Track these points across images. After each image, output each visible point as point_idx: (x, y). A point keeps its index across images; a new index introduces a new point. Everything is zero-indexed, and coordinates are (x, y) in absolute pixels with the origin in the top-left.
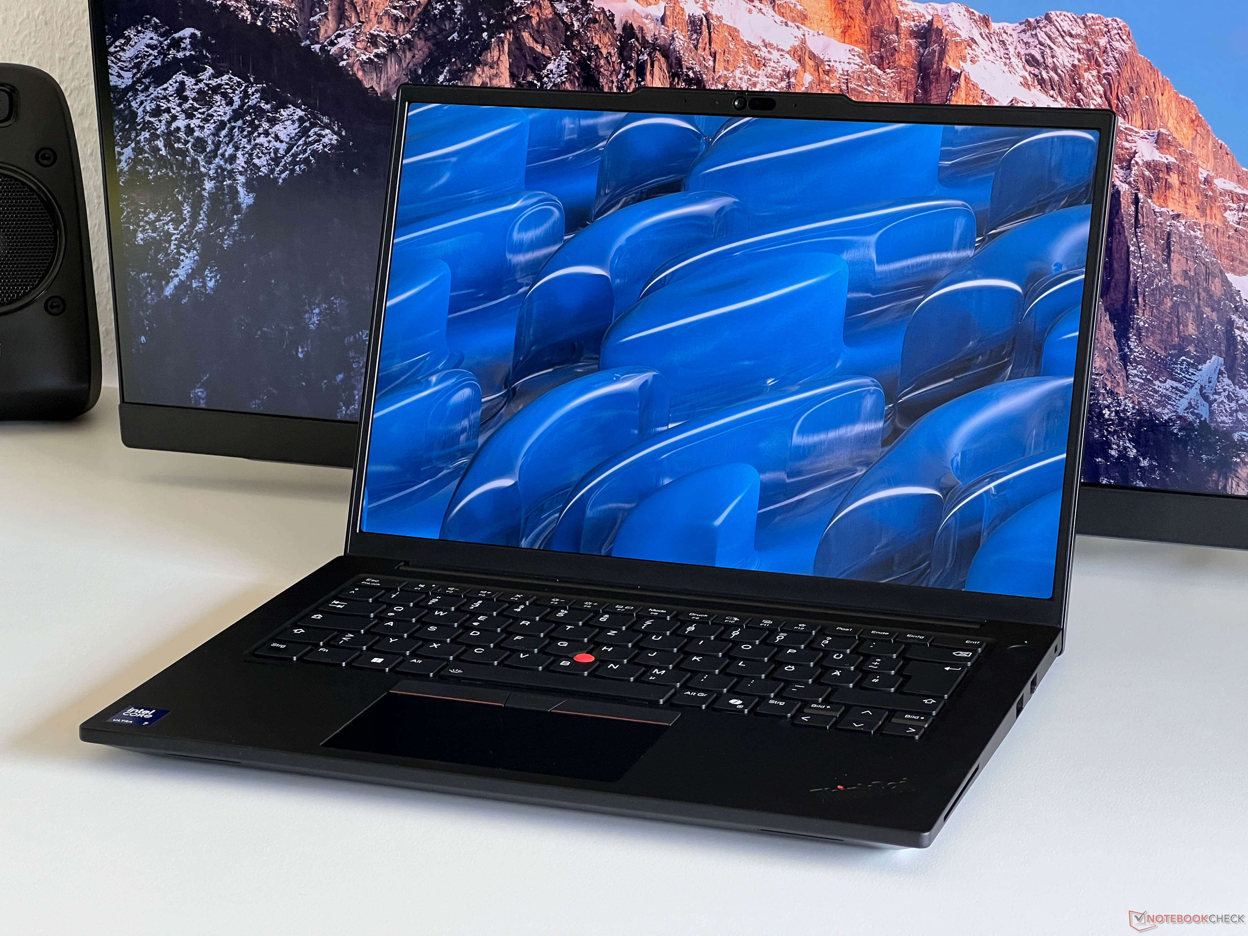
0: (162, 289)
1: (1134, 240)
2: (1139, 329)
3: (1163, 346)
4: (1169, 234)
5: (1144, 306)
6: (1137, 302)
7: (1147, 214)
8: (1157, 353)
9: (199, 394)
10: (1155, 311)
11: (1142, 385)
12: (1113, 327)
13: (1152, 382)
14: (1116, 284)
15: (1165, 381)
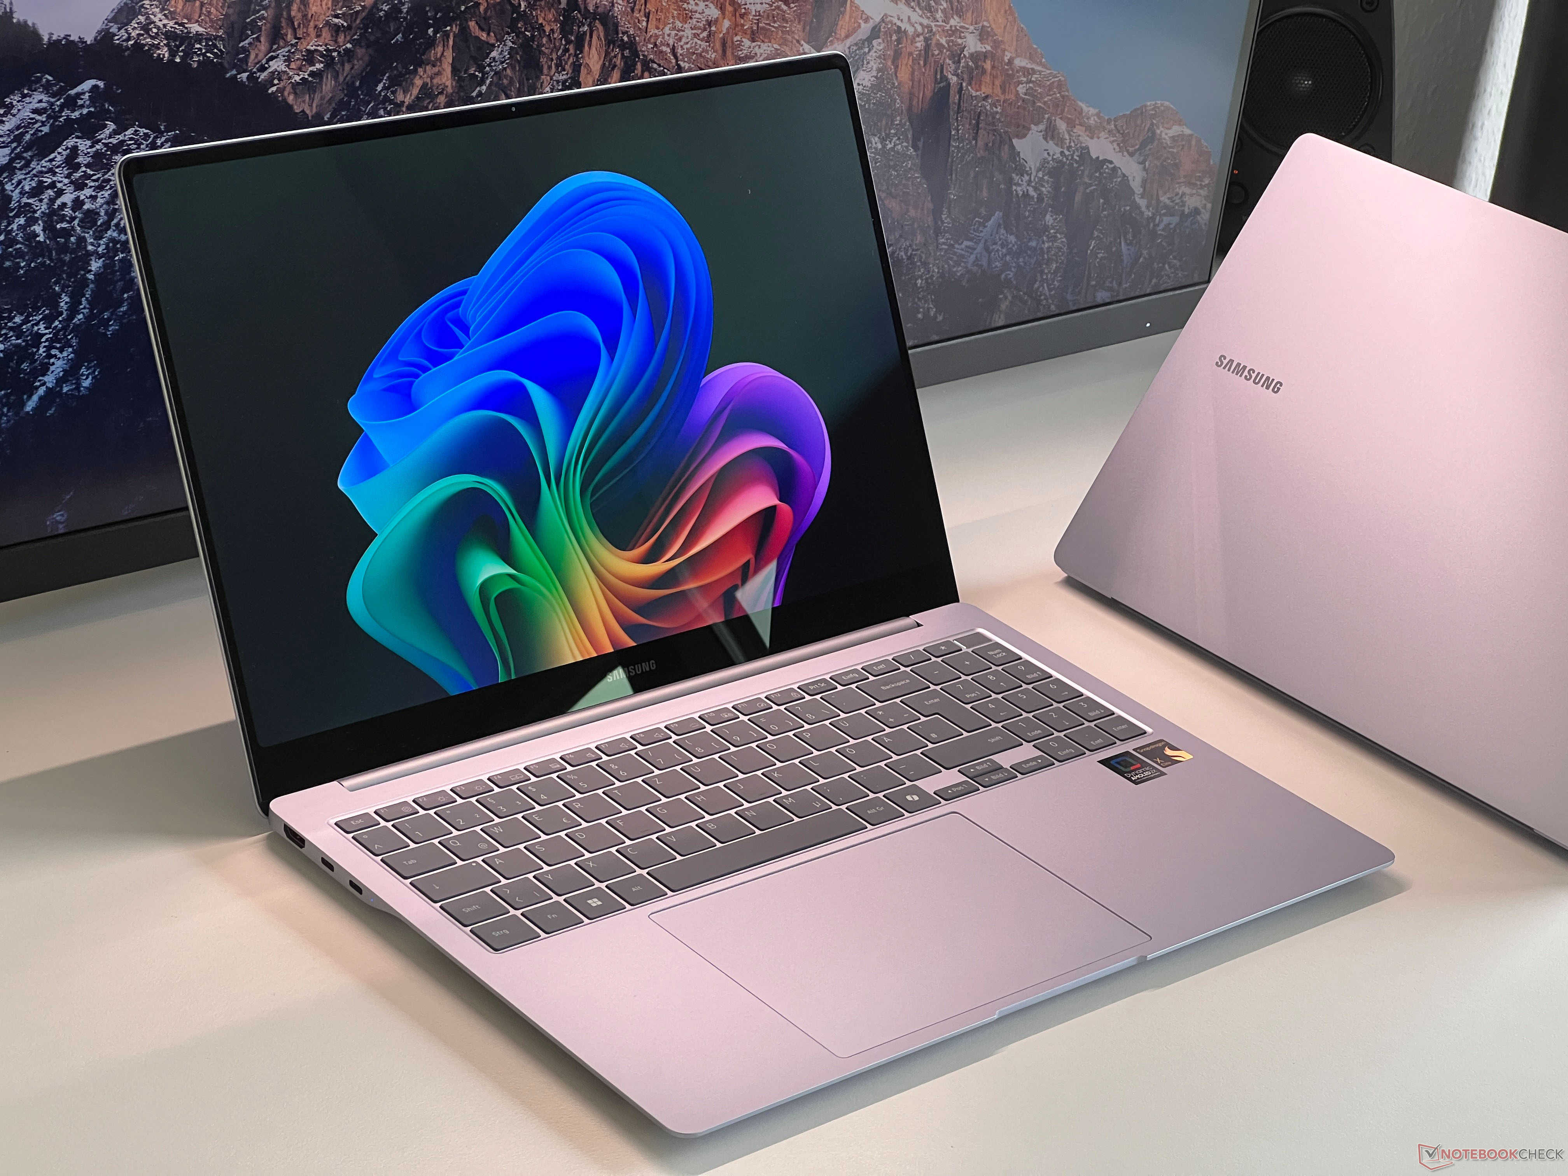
1: (956, 124)
4: (980, 114)
7: (967, 100)
10: (962, 183)
11: (946, 250)
15: (962, 242)
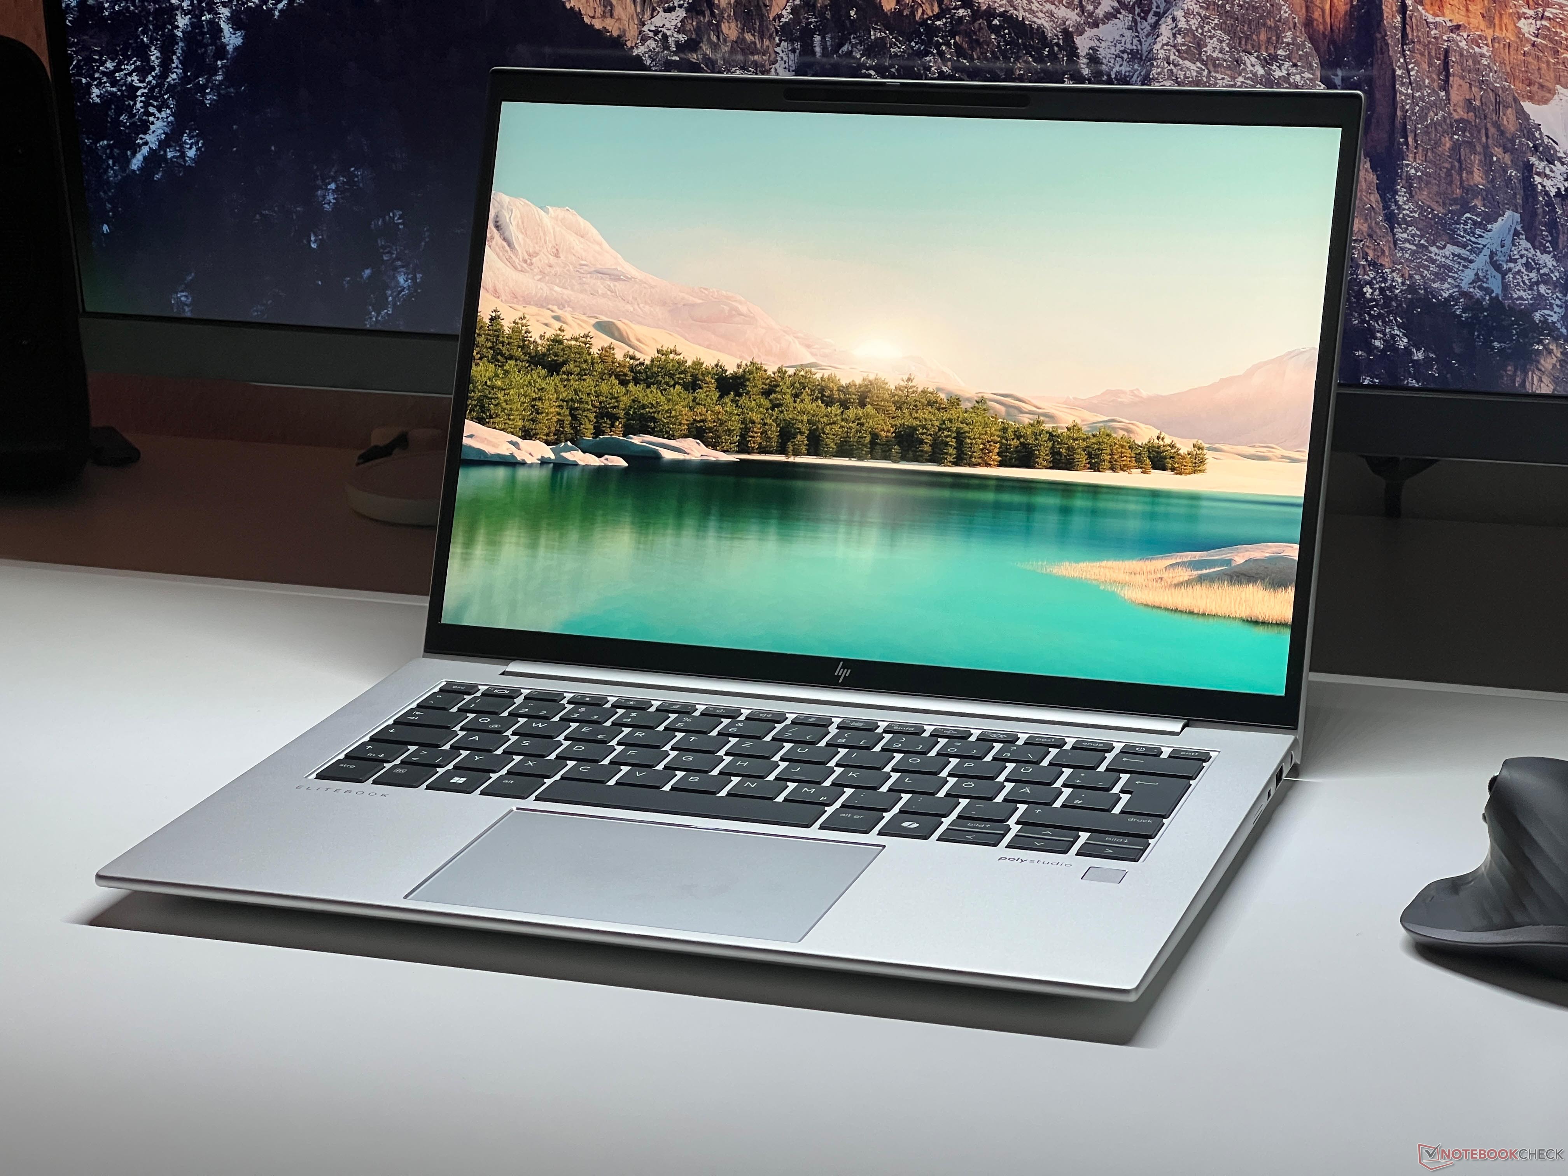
0: (128, 162)
2: (1409, 178)
3: (1441, 201)
5: (1416, 148)
6: (1406, 143)
8: (1433, 210)
9: (183, 299)
12: (1375, 177)
13: (1427, 248)
14: (1378, 122)
